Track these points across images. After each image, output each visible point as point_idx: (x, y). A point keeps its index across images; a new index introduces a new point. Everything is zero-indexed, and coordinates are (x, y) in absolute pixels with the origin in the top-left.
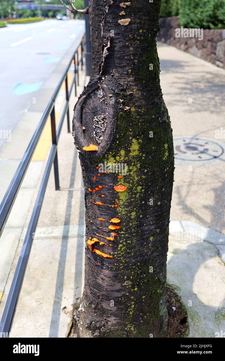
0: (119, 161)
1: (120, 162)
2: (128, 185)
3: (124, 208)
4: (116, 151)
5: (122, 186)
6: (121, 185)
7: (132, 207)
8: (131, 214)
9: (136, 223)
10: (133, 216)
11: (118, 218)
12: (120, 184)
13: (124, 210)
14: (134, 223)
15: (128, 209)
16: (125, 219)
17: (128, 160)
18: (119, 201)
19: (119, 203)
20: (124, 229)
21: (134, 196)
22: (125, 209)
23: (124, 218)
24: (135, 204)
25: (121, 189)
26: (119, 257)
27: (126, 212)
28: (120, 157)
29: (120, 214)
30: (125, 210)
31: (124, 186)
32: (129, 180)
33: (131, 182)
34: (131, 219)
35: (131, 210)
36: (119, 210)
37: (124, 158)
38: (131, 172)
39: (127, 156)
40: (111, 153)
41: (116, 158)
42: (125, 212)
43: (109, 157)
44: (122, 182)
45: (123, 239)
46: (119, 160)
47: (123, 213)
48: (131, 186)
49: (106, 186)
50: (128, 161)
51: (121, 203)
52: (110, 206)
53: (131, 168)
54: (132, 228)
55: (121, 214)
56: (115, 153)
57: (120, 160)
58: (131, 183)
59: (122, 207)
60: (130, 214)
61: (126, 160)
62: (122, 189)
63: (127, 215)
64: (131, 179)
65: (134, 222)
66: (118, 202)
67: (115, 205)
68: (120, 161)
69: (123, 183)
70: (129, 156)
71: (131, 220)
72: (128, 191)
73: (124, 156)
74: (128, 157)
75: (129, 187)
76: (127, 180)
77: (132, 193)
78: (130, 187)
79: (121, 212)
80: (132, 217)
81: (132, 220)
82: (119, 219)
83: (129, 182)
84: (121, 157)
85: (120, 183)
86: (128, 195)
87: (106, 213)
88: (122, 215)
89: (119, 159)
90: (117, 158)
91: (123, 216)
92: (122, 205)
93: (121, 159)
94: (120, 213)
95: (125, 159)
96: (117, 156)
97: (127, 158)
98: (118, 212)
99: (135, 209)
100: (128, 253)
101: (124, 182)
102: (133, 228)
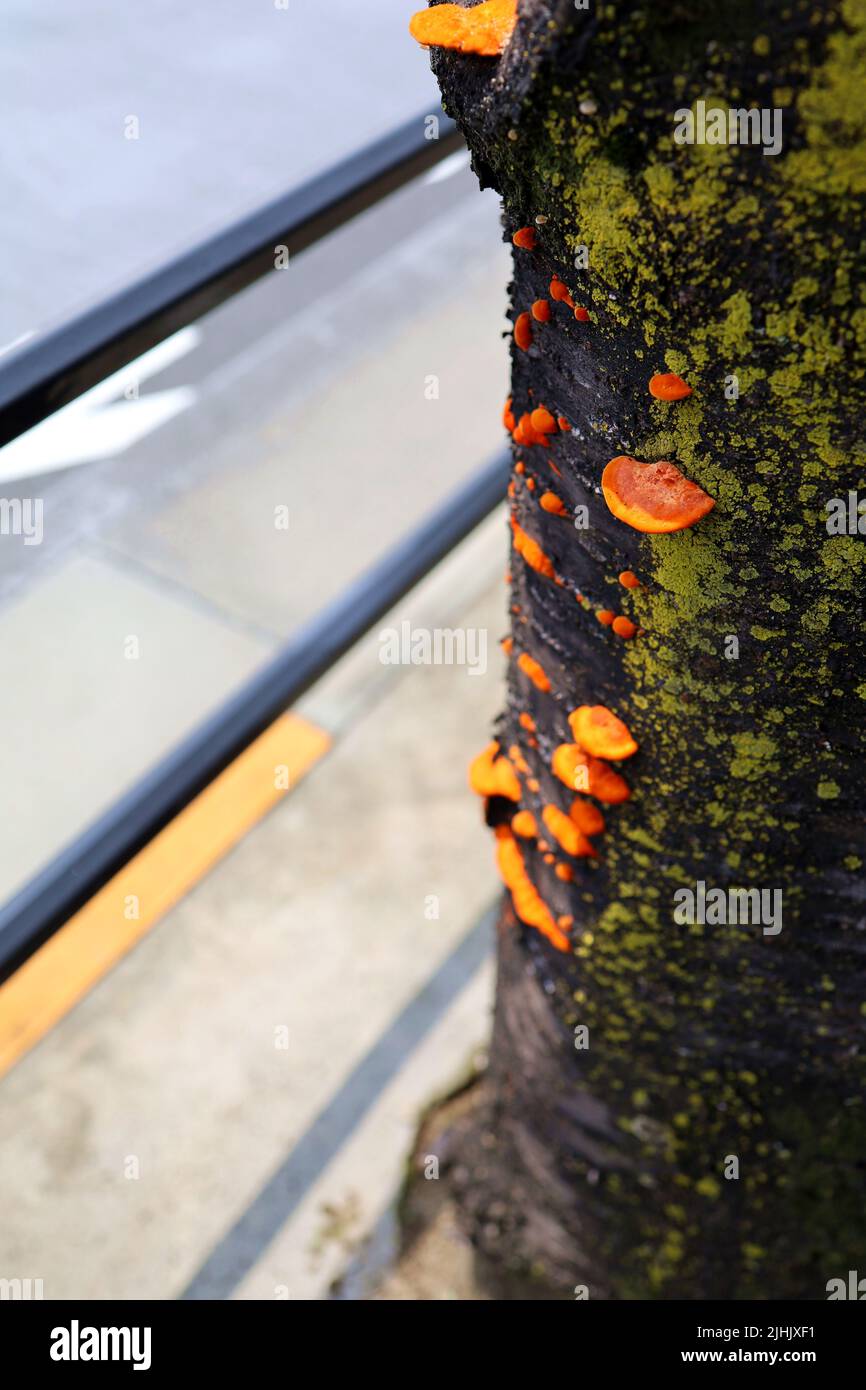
0: (668, 219)
1: (678, 228)
2: (731, 486)
3: (679, 673)
4: (636, 98)
5: (670, 482)
6: (670, 471)
7: (749, 690)
8: (734, 739)
9: (771, 822)
10: (749, 764)
11: (626, 719)
12: (663, 458)
13: (672, 680)
14: (752, 816)
15: (708, 694)
16: (679, 756)
17: (754, 235)
18: (645, 596)
19: (649, 614)
20: (659, 821)
21: (779, 605)
22: (687, 679)
23: (665, 739)
24: (779, 675)
25: (645, 503)
26: (603, 971)
27: (694, 710)
28: (677, 175)
29: (642, 703)
30: (685, 688)
31: (695, 482)
32: (751, 443)
33: (763, 468)
34: (721, 774)
35: (736, 706)
36: (642, 668)
37: (723, 196)
38: (778, 374)
39: (749, 187)
40: (587, 108)
41: (643, 183)
42: (684, 708)
43: (579, 152)
44: (688, 441)
45: (643, 884)
46: (672, 211)
47: (669, 705)
48: (762, 505)
49: (576, 432)
50: (756, 245)
51: (663, 620)
52: (586, 604)
53: (778, 327)
54: (724, 842)
55: (652, 704)
56: (631, 115)
57: (685, 208)
58: (760, 478)
59: (665, 653)
60: (724, 738)
61: (742, 228)
62: (658, 512)
63: (696, 735)
64: (775, 442)
65: (752, 809)
66: (640, 603)
67: (618, 612)
68: (679, 218)
69: (686, 457)
70: (775, 189)
71: (721, 782)
72: (728, 546)
73: (720, 177)
74: (765, 198)
75: (743, 514)
76: (728, 439)
77: (768, 574)
78: (751, 512)
79: (652, 691)
80: (737, 770)
81: (738, 790)
82: (635, 737)
83: (742, 465)
84: (689, 174)
85: (663, 443)
86: (727, 579)
87: (562, 642)
88: (660, 715)
89: (673, 201)
90: (649, 174)
91: (666, 728)
92: (662, 640)
93: (686, 195)
94: (644, 691)
95: (733, 217)
96: (653, 158)
97: (748, 205)
98: (634, 680)
99: (775, 716)
100: (675, 985)
101: (700, 450)
102: (730, 847)
